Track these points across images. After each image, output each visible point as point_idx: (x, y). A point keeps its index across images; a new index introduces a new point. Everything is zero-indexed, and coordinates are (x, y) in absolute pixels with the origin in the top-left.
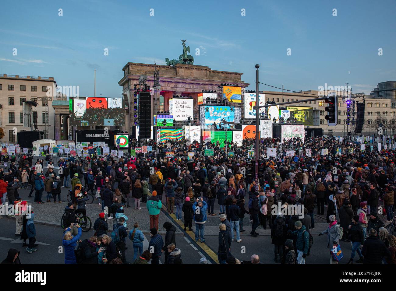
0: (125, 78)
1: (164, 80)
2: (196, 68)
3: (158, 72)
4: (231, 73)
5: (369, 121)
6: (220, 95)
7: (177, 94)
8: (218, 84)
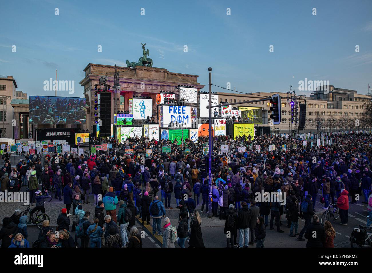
0: (86, 78)
1: (125, 81)
2: (155, 70)
3: (118, 73)
4: (188, 76)
5: (310, 120)
6: (178, 96)
7: (137, 95)
8: (176, 85)
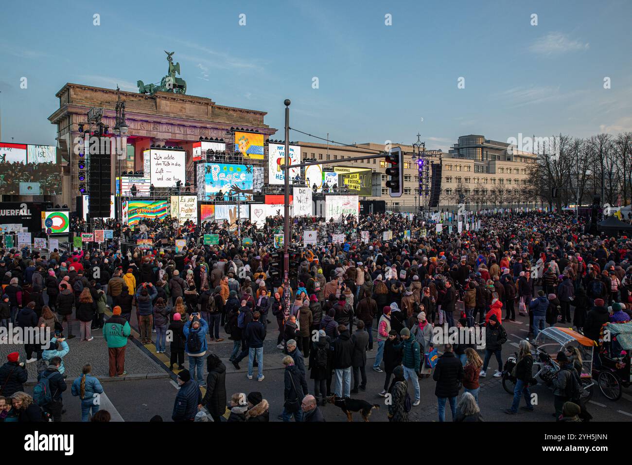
0: (61, 110)
1: (135, 117)
2: (190, 100)
3: (123, 103)
4: (248, 112)
6: (230, 146)
7: (158, 143)
8: (227, 128)
